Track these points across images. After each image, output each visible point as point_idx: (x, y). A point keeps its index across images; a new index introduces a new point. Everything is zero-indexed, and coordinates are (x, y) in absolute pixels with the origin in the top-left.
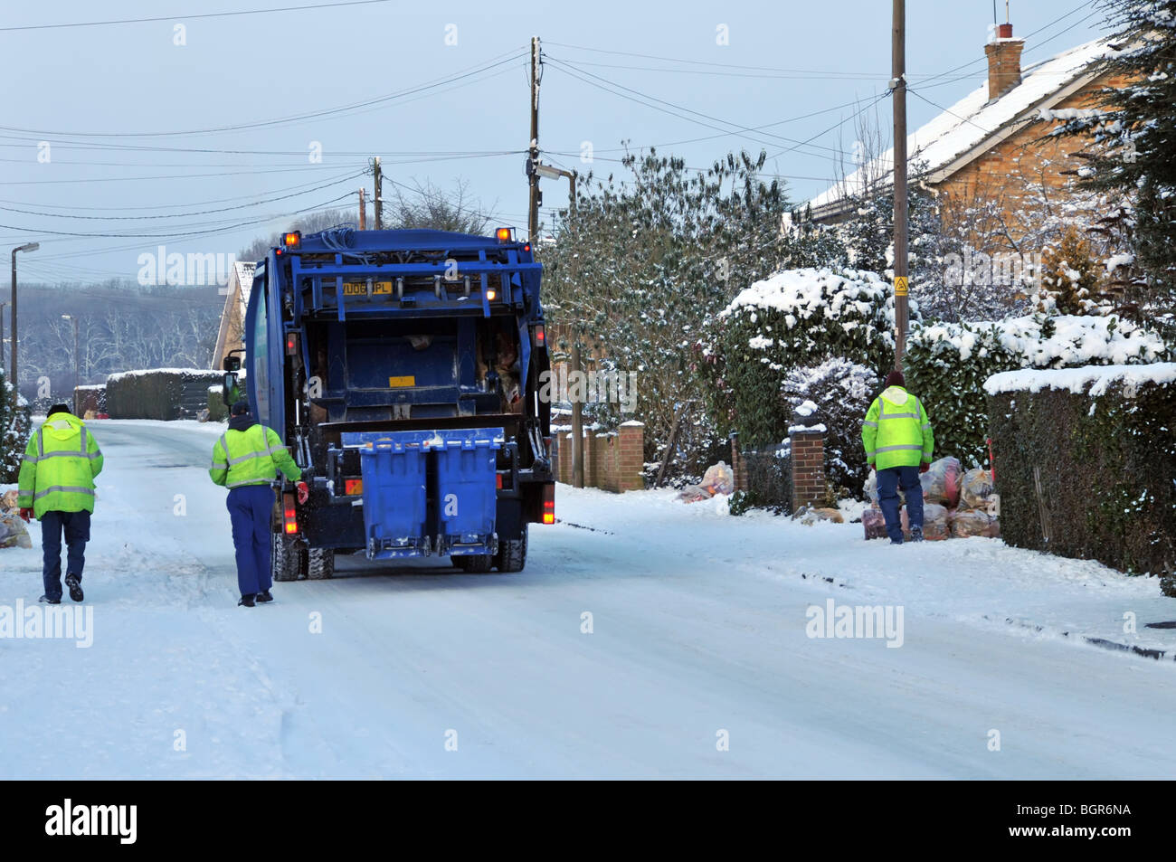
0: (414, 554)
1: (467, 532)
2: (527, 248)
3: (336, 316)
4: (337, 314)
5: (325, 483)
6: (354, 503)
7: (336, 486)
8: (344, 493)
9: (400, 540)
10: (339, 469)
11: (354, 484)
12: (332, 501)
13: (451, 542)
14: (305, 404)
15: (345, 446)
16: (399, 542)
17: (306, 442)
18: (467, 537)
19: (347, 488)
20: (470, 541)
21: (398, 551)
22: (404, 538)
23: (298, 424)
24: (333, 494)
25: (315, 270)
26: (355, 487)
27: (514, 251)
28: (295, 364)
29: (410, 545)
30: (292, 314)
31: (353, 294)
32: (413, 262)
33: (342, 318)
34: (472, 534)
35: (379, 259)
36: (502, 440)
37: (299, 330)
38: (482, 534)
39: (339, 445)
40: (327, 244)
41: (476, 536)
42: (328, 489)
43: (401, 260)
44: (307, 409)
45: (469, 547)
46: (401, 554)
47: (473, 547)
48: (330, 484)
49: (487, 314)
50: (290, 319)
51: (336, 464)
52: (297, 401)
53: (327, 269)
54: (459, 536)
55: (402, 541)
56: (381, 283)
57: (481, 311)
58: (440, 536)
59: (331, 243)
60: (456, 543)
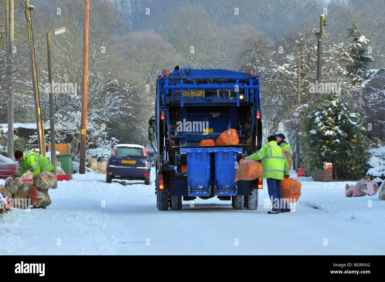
0: (205, 193)
1: (225, 185)
2: (257, 79)
3: (180, 104)
4: (180, 103)
5: (174, 167)
6: (184, 175)
7: (178, 169)
8: (181, 172)
9: (200, 186)
10: (179, 162)
11: (185, 168)
12: (176, 175)
13: (220, 188)
14: (167, 139)
15: (181, 153)
16: (199, 188)
17: (168, 154)
18: (225, 186)
19: (182, 170)
20: (226, 188)
21: (199, 192)
22: (201, 186)
23: (165, 146)
24: (176, 172)
25: (173, 86)
26: (185, 169)
27: (253, 80)
28: (164, 123)
29: (204, 189)
30: (163, 103)
31: (188, 95)
32: (213, 83)
33: (182, 105)
34: (227, 185)
35: (200, 82)
36: (241, 152)
37: (166, 110)
38: (231, 185)
39: (179, 153)
40: (181, 74)
41: (228, 186)
42: (175, 170)
43: (208, 82)
44: (168, 141)
45: (227, 191)
46: (201, 193)
47: (228, 191)
48: (176, 168)
49: (238, 105)
50: (162, 105)
51: (178, 161)
52: (164, 137)
53: (178, 86)
54: (222, 186)
55: (201, 187)
56: (199, 91)
57: (236, 103)
58: (215, 186)
59: (183, 74)
60: (221, 189)
